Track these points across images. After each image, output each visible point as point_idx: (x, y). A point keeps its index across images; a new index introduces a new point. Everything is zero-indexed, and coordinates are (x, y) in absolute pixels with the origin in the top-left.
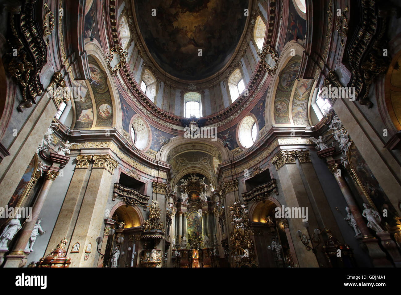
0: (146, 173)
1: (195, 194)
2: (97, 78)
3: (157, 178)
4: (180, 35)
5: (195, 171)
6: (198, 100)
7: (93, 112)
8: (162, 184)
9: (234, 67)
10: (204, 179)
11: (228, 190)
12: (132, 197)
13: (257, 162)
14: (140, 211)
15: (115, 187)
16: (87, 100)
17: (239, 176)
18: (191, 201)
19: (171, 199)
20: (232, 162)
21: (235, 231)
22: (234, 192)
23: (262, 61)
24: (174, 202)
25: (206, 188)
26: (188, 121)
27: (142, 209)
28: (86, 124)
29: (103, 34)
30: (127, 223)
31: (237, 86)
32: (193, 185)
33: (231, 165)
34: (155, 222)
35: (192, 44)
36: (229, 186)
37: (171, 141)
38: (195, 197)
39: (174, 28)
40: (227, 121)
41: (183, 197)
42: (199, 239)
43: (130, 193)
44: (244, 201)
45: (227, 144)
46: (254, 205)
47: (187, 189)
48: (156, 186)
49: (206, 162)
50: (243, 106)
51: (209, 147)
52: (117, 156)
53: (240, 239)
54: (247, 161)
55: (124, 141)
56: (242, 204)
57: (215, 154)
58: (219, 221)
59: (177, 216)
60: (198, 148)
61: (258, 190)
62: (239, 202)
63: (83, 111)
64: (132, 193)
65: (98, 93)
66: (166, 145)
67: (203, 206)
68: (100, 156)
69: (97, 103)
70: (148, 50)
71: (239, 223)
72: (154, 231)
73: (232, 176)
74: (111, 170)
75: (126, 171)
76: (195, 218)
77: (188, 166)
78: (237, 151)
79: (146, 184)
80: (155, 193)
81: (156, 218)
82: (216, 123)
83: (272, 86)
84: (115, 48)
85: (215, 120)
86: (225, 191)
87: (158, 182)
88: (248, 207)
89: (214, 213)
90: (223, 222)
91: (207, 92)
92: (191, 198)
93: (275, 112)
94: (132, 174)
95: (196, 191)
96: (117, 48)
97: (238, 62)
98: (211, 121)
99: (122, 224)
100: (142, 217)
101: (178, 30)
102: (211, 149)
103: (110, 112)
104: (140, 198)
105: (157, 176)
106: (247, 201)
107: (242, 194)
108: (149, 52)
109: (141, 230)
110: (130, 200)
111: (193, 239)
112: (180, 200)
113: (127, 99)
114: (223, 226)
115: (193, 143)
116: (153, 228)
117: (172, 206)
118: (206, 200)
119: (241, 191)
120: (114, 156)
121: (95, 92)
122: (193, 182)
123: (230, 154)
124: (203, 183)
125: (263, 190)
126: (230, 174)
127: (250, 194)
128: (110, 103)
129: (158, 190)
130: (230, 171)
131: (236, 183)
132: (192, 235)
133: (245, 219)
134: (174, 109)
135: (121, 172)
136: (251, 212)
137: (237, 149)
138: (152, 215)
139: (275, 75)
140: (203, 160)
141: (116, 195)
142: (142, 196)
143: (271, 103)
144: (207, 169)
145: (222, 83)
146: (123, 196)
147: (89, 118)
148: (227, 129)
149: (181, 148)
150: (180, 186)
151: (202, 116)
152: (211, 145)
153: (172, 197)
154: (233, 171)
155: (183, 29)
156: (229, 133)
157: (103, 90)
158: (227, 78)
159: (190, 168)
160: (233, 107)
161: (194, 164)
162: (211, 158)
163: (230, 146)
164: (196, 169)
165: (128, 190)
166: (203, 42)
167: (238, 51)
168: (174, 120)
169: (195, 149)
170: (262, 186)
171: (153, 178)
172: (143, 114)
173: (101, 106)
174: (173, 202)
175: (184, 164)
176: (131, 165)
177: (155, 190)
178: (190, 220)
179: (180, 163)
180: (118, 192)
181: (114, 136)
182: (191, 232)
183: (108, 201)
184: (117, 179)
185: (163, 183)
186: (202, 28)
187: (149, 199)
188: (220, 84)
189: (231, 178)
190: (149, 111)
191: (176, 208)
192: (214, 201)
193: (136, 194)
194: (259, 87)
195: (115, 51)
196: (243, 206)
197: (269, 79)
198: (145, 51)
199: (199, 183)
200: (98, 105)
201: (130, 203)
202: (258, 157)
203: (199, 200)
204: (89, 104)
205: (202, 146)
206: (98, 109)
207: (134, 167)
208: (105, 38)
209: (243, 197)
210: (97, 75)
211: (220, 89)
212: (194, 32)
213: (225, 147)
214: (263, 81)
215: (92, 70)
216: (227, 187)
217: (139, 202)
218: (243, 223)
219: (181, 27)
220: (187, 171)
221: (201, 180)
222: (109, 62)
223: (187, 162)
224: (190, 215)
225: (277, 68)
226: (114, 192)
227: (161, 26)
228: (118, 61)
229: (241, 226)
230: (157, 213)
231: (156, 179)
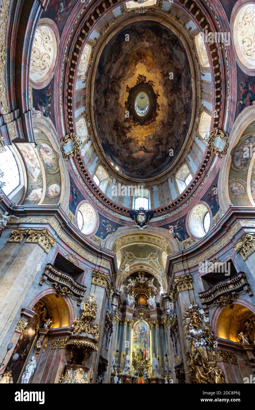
0: (87, 259)
1: (144, 298)
2: (50, 159)
3: (99, 266)
4: (132, 144)
5: (142, 268)
6: (147, 196)
7: (42, 191)
8: (103, 274)
9: (181, 164)
10: (153, 280)
11: (181, 288)
12: (65, 284)
13: (214, 253)
14: (72, 304)
15: (47, 269)
16: (39, 181)
17: (192, 271)
18: (138, 306)
19: (115, 299)
20: (183, 253)
21: (193, 349)
22: (187, 291)
23: (210, 146)
24: (119, 305)
25: (155, 290)
26: (137, 212)
27: (75, 303)
28: (33, 202)
29: (58, 119)
30: (55, 322)
31: (185, 182)
32: (142, 287)
33: (183, 257)
34: (88, 322)
35: (143, 150)
36: (181, 283)
37: (117, 230)
38: (142, 302)
39: (128, 138)
40: (175, 212)
41: (129, 300)
42: (147, 362)
43: (64, 278)
44: (203, 304)
45: (176, 235)
46: (217, 312)
47: (134, 290)
48: (97, 275)
49: (155, 259)
50: (191, 196)
51: (157, 239)
52: (56, 233)
53: (202, 364)
54: (201, 253)
55: (67, 220)
56: (200, 309)
57: (164, 247)
58: (171, 336)
59: (121, 323)
60: (145, 241)
61: (221, 288)
62: (196, 305)
63: (33, 190)
64: (66, 279)
65: (50, 174)
66: (113, 233)
67: (152, 314)
68: (37, 230)
69: (48, 183)
70: (103, 151)
71: (199, 338)
72: (84, 335)
73: (185, 270)
74: (45, 247)
75: (65, 253)
76: (142, 330)
77: (136, 263)
78: (188, 242)
79: (85, 272)
80: (94, 284)
81: (90, 316)
82: (164, 214)
83: (224, 167)
84: (70, 136)
85: (163, 212)
86: (177, 289)
87: (100, 271)
88: (208, 313)
89: (165, 324)
90: (176, 336)
91: (155, 188)
92: (139, 302)
93: (230, 194)
94: (70, 257)
95: (144, 294)
96: (72, 136)
97: (185, 159)
98: (159, 213)
99: (49, 321)
100: (73, 314)
101: (130, 140)
102: (159, 241)
103: (58, 191)
104: (75, 287)
105: (99, 265)
106: (207, 304)
107: (199, 294)
108: (104, 153)
109: (69, 332)
110: (62, 288)
111: (138, 360)
112: (125, 303)
113: (78, 185)
114: (176, 343)
115: (140, 234)
116: (84, 331)
117: (115, 309)
118: (155, 306)
119: (197, 291)
120: (53, 233)
121: (47, 173)
122: (142, 283)
123: (180, 246)
124: (152, 285)
125: (228, 288)
126: (182, 268)
127: (210, 295)
128: (59, 184)
129: (97, 281)
130: (181, 264)
131: (189, 279)
132: (138, 355)
133: (207, 331)
134: (124, 202)
135: (58, 253)
136: (214, 321)
137: (188, 240)
138: (86, 312)
139: (226, 155)
140: (151, 256)
141: (46, 278)
142: (78, 286)
143: (224, 184)
144: (156, 267)
145: (169, 180)
146: (54, 281)
147: (37, 197)
148: (176, 220)
149: (129, 239)
150: (127, 287)
151: (150, 208)
152: (159, 236)
153: (116, 298)
154: (185, 264)
155: (135, 139)
156: (179, 223)
157: (55, 171)
158: (174, 175)
159: (137, 265)
160: (182, 198)
161: (142, 260)
162: (160, 253)
163: (180, 236)
164: (144, 266)
165: (62, 275)
166: (152, 149)
167: (185, 150)
168: (123, 211)
169: (143, 242)
170: (226, 283)
171: (94, 267)
172: (92, 202)
173: (50, 187)
174: (117, 304)
175: (131, 260)
176: (71, 248)
177: (95, 280)
178: (136, 331)
179: (128, 258)
180: (49, 276)
181: (56, 212)
182: (137, 349)
183: (33, 284)
184: (52, 259)
185: (105, 274)
186: (151, 137)
187: (85, 291)
188: (167, 181)
189: (183, 273)
190: (99, 200)
191: (120, 313)
192: (164, 308)
193: (71, 282)
194: (208, 174)
195: (70, 138)
196: (202, 312)
197: (219, 162)
198: (100, 151)
199: (147, 285)
200: (48, 185)
201: (61, 292)
202: (214, 247)
203: (147, 306)
204: (40, 184)
205: (149, 238)
206: (47, 188)
207: (75, 251)
208: (60, 123)
209: (201, 298)
210: (50, 155)
211: (168, 185)
212: (144, 141)
213: (175, 237)
214: (213, 166)
215: (46, 150)
216: (178, 284)
217: (73, 293)
218: (204, 337)
219: (134, 137)
220: (135, 268)
221: (150, 281)
222: (62, 145)
223: (134, 257)
224: (136, 325)
225: (228, 147)
226: (44, 274)
227: (116, 135)
228: (72, 148)
229: (202, 343)
230: (93, 309)
231: (97, 268)
